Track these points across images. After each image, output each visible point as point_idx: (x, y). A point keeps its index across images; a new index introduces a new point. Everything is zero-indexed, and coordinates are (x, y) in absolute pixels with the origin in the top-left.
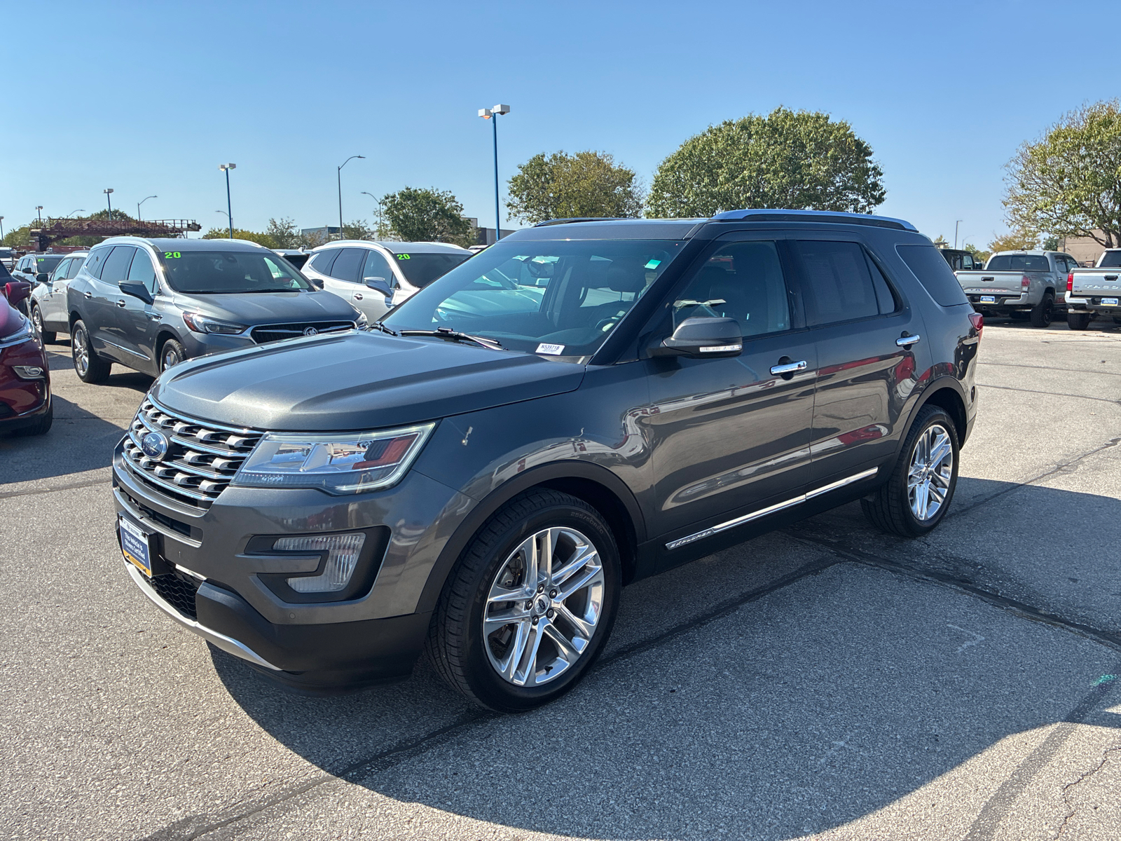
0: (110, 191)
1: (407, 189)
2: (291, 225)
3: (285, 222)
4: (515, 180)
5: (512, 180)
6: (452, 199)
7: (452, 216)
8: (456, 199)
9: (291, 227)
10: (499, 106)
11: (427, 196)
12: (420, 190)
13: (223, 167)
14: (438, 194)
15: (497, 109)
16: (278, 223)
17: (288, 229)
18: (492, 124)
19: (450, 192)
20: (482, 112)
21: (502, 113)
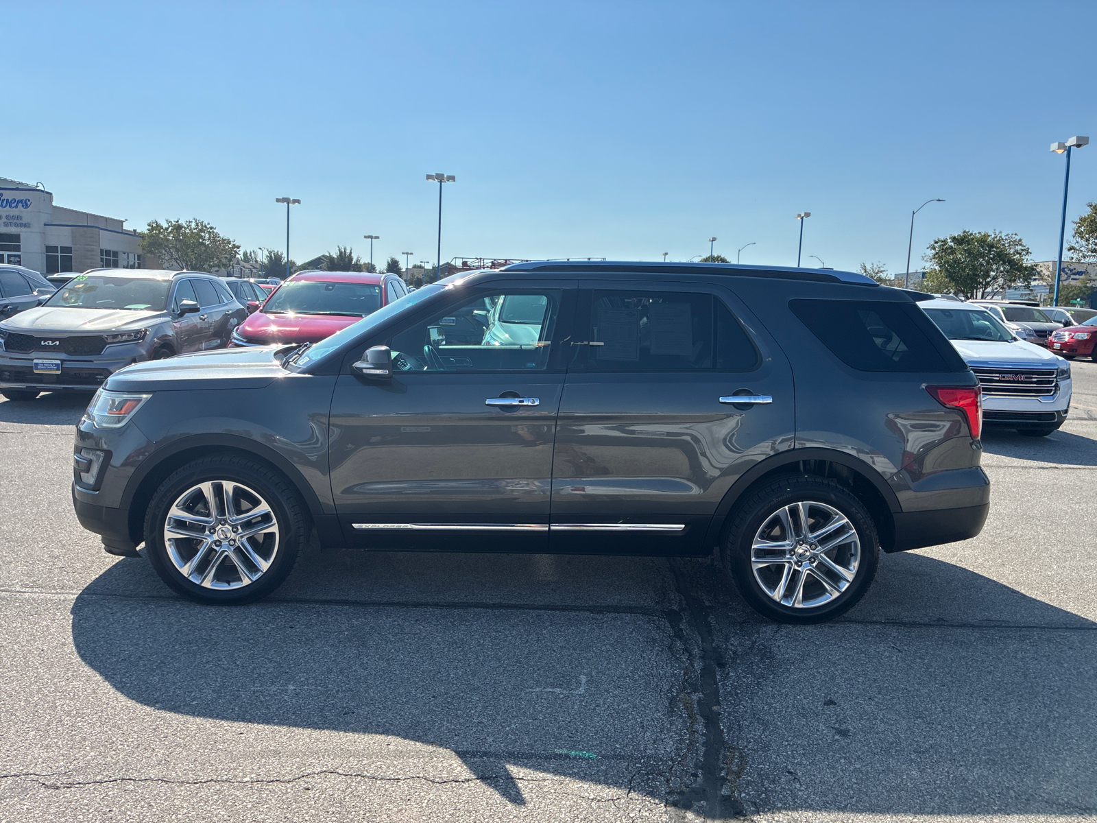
0: (714, 239)
1: (964, 232)
2: (882, 269)
3: (875, 266)
4: (1083, 220)
5: (1078, 221)
6: (1020, 242)
7: (1011, 262)
8: (1024, 243)
9: (881, 271)
10: (1075, 138)
11: (983, 241)
12: (980, 233)
13: (799, 216)
14: (1001, 237)
15: (1072, 141)
16: (868, 267)
17: (877, 273)
18: (1065, 159)
19: (1016, 234)
20: (1054, 146)
21: (1078, 146)
